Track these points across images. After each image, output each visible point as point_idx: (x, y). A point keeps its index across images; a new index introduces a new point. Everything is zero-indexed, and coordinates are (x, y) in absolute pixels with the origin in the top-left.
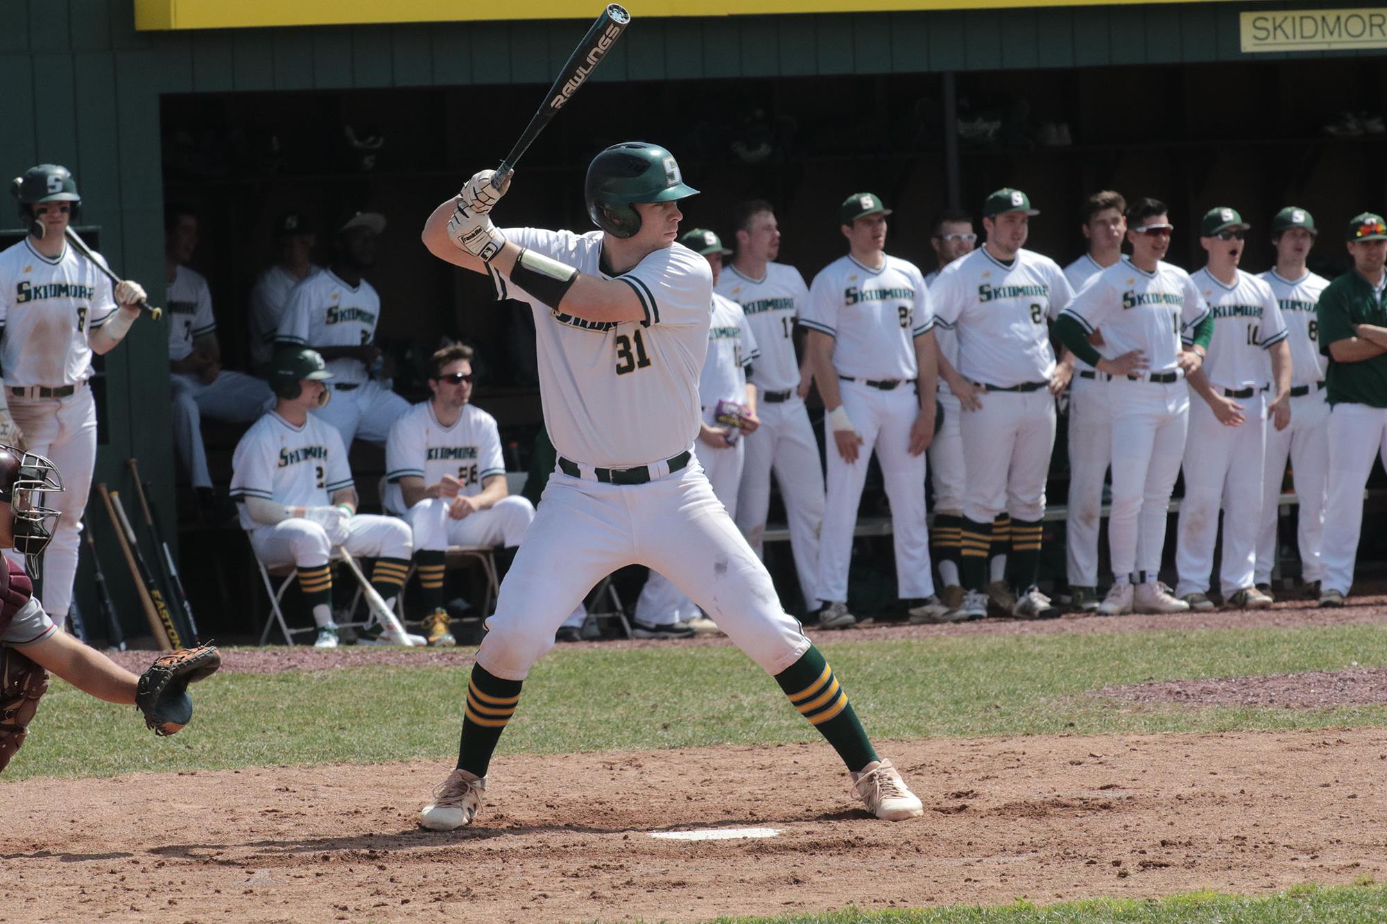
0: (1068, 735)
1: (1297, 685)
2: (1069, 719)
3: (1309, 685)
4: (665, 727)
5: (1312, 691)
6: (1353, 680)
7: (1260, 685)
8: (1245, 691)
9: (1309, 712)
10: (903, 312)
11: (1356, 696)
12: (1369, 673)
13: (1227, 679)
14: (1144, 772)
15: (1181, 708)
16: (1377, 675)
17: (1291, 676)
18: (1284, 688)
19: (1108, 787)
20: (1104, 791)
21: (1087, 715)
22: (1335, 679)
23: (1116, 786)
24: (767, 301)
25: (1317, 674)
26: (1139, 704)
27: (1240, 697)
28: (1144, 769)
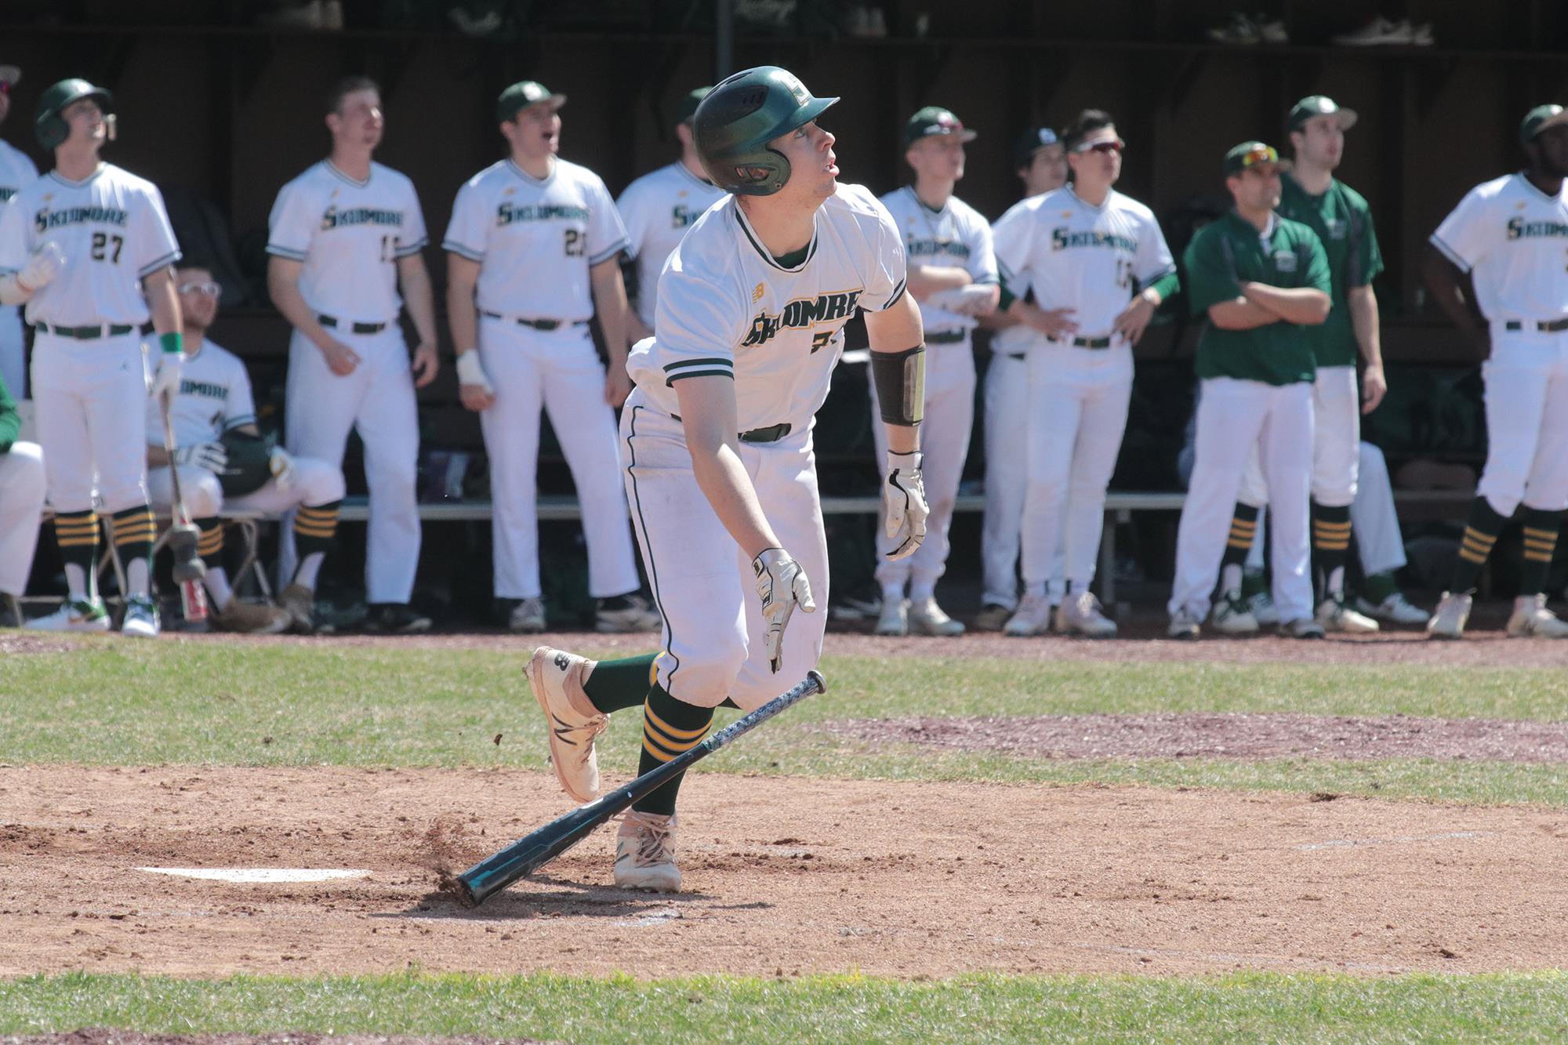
0: (753, 776)
1: (1069, 730)
2: (773, 756)
3: (1086, 730)
4: (267, 741)
5: (1086, 738)
6: (1141, 727)
7: (1024, 728)
8: (1002, 734)
9: (1074, 764)
10: (572, 235)
11: (1140, 747)
12: (1164, 720)
13: (984, 718)
14: (837, 825)
15: (915, 751)
16: (1174, 724)
17: (1065, 718)
18: (1052, 733)
19: (787, 841)
20: (780, 847)
21: (795, 753)
22: (1120, 725)
23: (796, 841)
24: (367, 212)
25: (1099, 718)
26: (863, 743)
27: (992, 741)
28: (837, 822)
